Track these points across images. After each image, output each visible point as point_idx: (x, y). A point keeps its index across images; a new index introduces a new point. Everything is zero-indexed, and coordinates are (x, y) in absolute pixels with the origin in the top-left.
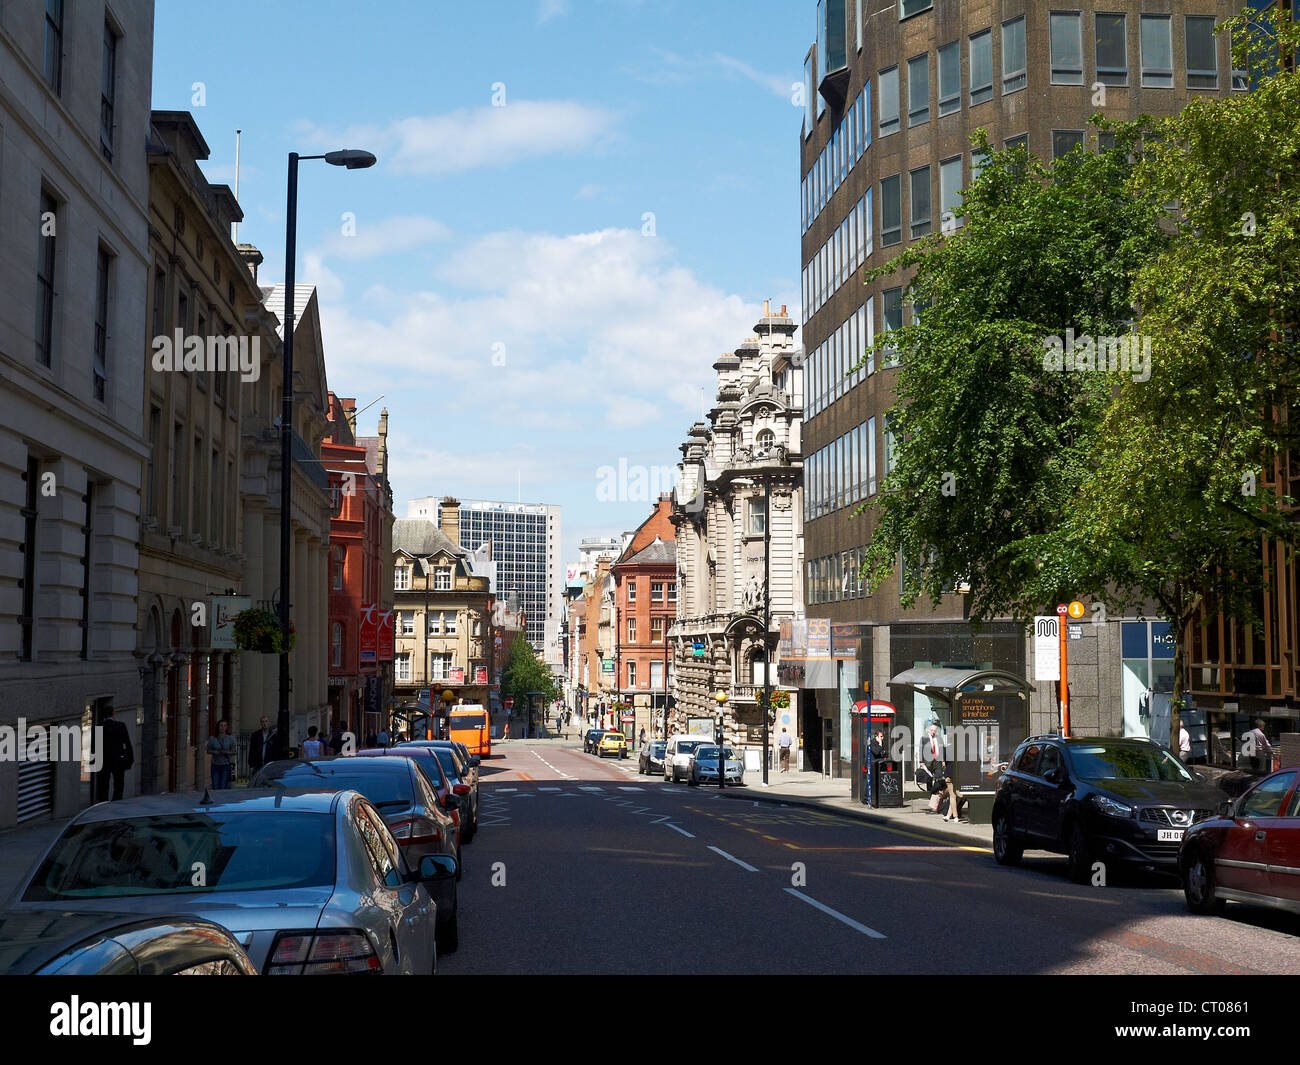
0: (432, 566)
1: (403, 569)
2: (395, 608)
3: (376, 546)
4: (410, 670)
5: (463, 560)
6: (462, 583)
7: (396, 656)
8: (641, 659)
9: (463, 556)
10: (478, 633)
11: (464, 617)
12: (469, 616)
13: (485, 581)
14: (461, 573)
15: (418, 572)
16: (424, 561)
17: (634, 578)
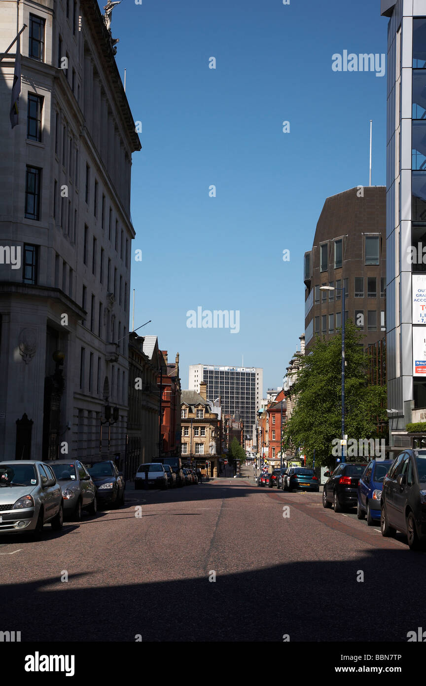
0: (196, 409)
1: (185, 410)
2: (182, 425)
3: (175, 405)
4: (187, 450)
5: (208, 407)
6: (207, 415)
7: (182, 444)
8: (277, 446)
9: (208, 405)
10: (213, 435)
11: (208, 429)
12: (210, 428)
13: (217, 415)
14: (207, 412)
15: (191, 411)
16: (193, 407)
17: (274, 414)
